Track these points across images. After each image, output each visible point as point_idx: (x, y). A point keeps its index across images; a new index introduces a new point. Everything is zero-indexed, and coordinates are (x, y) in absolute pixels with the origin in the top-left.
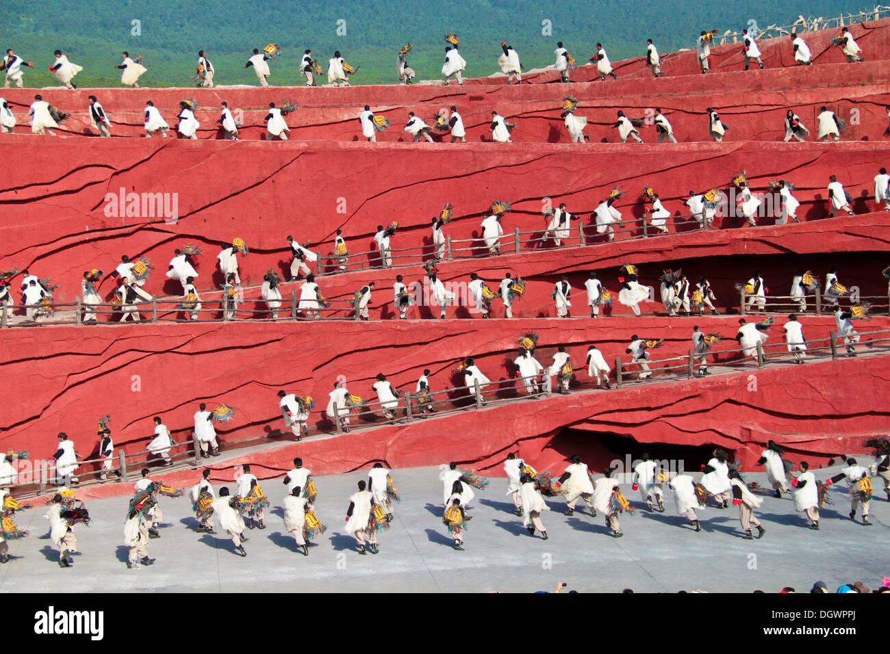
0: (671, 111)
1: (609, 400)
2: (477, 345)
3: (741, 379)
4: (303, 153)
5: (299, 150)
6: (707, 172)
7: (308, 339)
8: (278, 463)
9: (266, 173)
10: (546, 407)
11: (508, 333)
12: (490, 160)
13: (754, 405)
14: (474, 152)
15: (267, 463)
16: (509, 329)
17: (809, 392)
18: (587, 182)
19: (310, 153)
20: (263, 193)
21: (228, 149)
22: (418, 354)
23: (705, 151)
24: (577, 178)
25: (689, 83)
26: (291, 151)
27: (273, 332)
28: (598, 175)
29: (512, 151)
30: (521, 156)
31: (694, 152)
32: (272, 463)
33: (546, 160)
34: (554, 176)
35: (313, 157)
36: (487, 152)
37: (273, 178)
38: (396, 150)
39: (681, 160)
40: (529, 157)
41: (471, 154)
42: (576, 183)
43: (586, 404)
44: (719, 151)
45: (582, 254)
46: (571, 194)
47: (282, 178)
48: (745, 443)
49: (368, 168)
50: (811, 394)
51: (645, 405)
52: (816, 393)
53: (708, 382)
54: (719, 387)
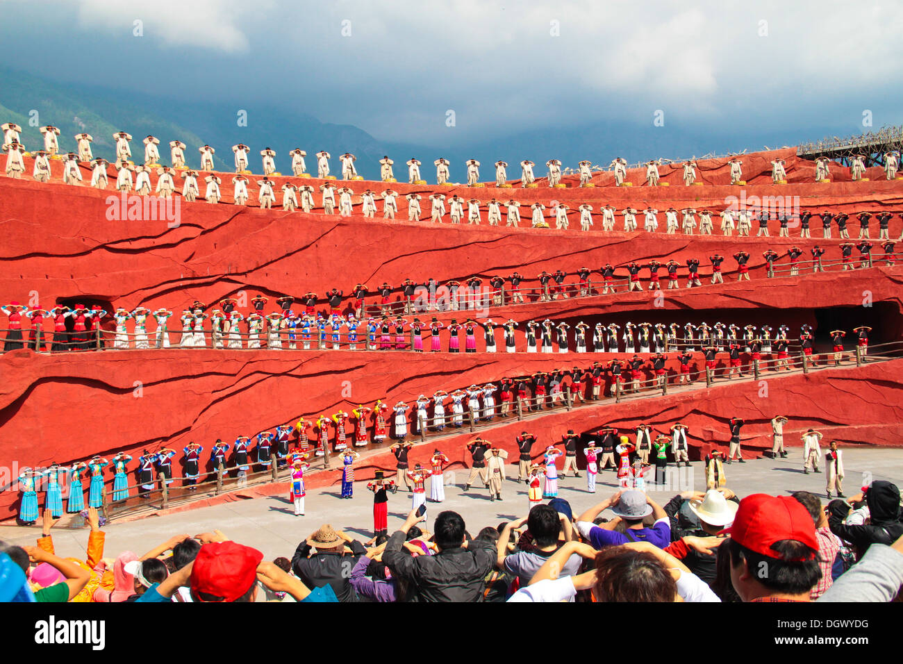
0: (573, 211)
1: (617, 411)
2: (499, 373)
3: (702, 394)
4: (339, 225)
5: (335, 222)
6: (615, 253)
7: (383, 365)
8: (390, 465)
9: (312, 239)
10: (573, 417)
11: (520, 363)
12: (470, 237)
13: (711, 413)
14: (458, 230)
15: (382, 465)
16: (520, 361)
17: (746, 403)
18: (537, 256)
19: (344, 225)
20: (309, 254)
21: (285, 218)
22: (458, 380)
23: (615, 238)
24: (530, 253)
25: (582, 193)
26: (330, 222)
27: (359, 359)
28: (544, 252)
29: (486, 231)
30: (492, 235)
31: (607, 238)
32: (385, 465)
33: (508, 239)
34: (514, 251)
35: (345, 228)
36: (468, 231)
37: (317, 243)
38: (404, 226)
39: (599, 243)
40: (498, 236)
41: (457, 232)
42: (529, 257)
43: (601, 415)
44: (624, 238)
45: (551, 307)
46: (526, 265)
47: (323, 243)
48: (707, 442)
49: (385, 239)
50: (747, 405)
51: (640, 414)
52: (750, 404)
53: (682, 397)
54: (688, 400)
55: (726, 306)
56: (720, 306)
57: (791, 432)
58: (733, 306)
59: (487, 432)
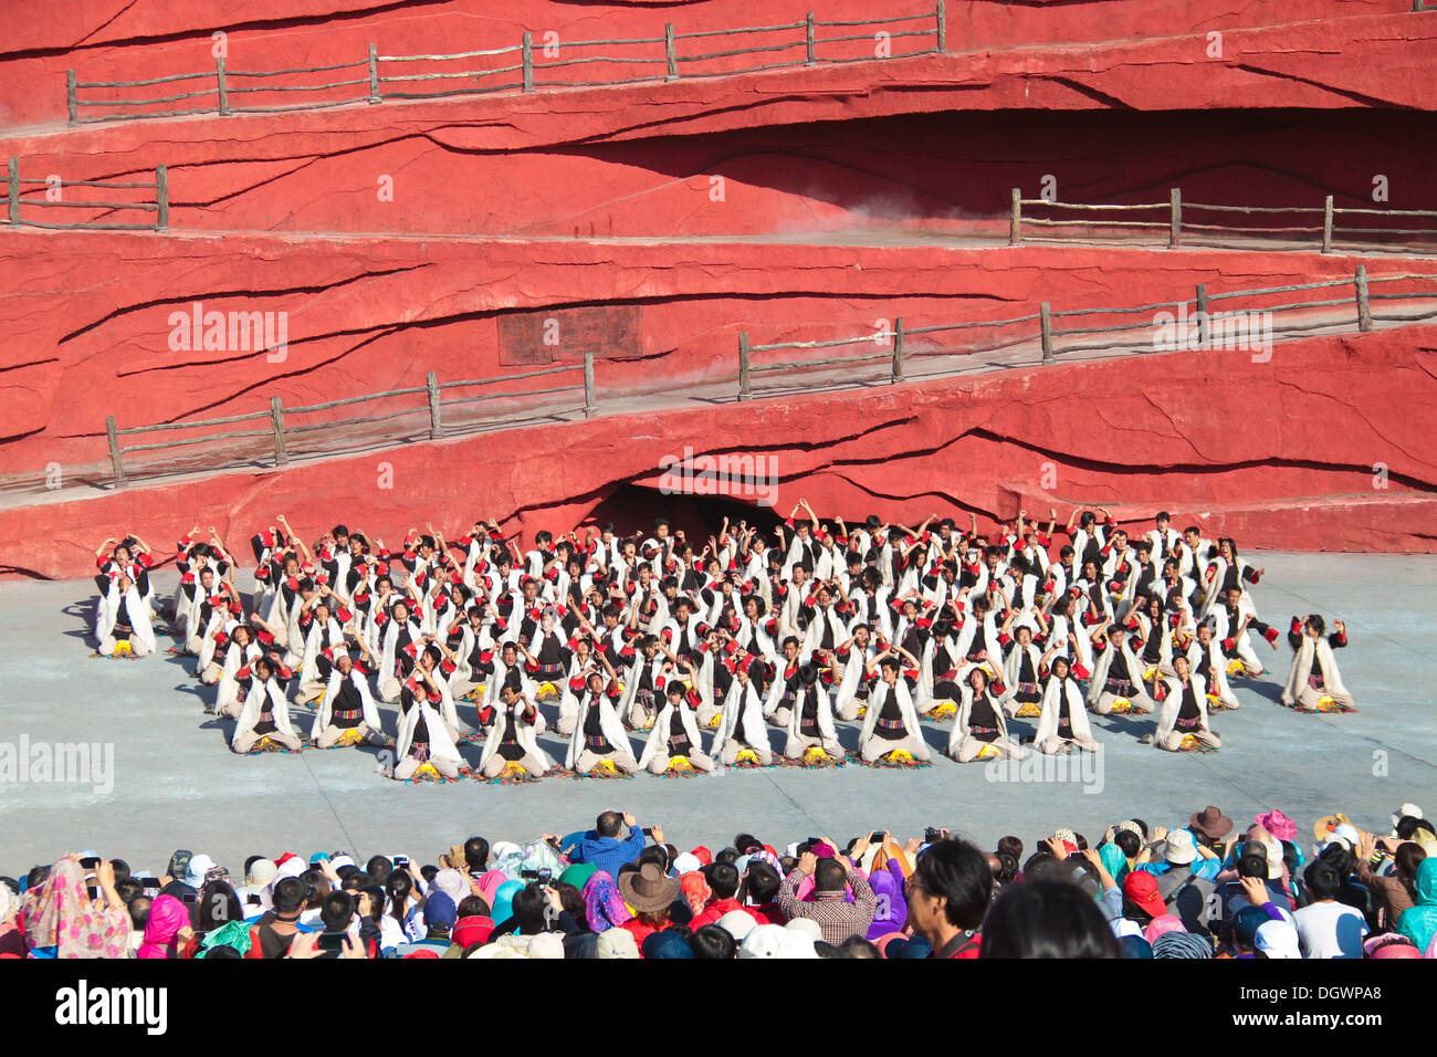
1: (722, 426)
2: (435, 297)
3: (1004, 385)
7: (48, 270)
10: (583, 437)
11: (504, 272)
13: (1030, 442)
16: (505, 263)
17: (1145, 415)
22: (302, 314)
43: (670, 434)
45: (671, 99)
50: (1149, 420)
51: (798, 438)
52: (1161, 419)
53: (934, 392)
54: (954, 401)
55: (1246, 102)
56: (1223, 100)
57: (1275, 507)
58: (1268, 102)
59: (308, 469)
